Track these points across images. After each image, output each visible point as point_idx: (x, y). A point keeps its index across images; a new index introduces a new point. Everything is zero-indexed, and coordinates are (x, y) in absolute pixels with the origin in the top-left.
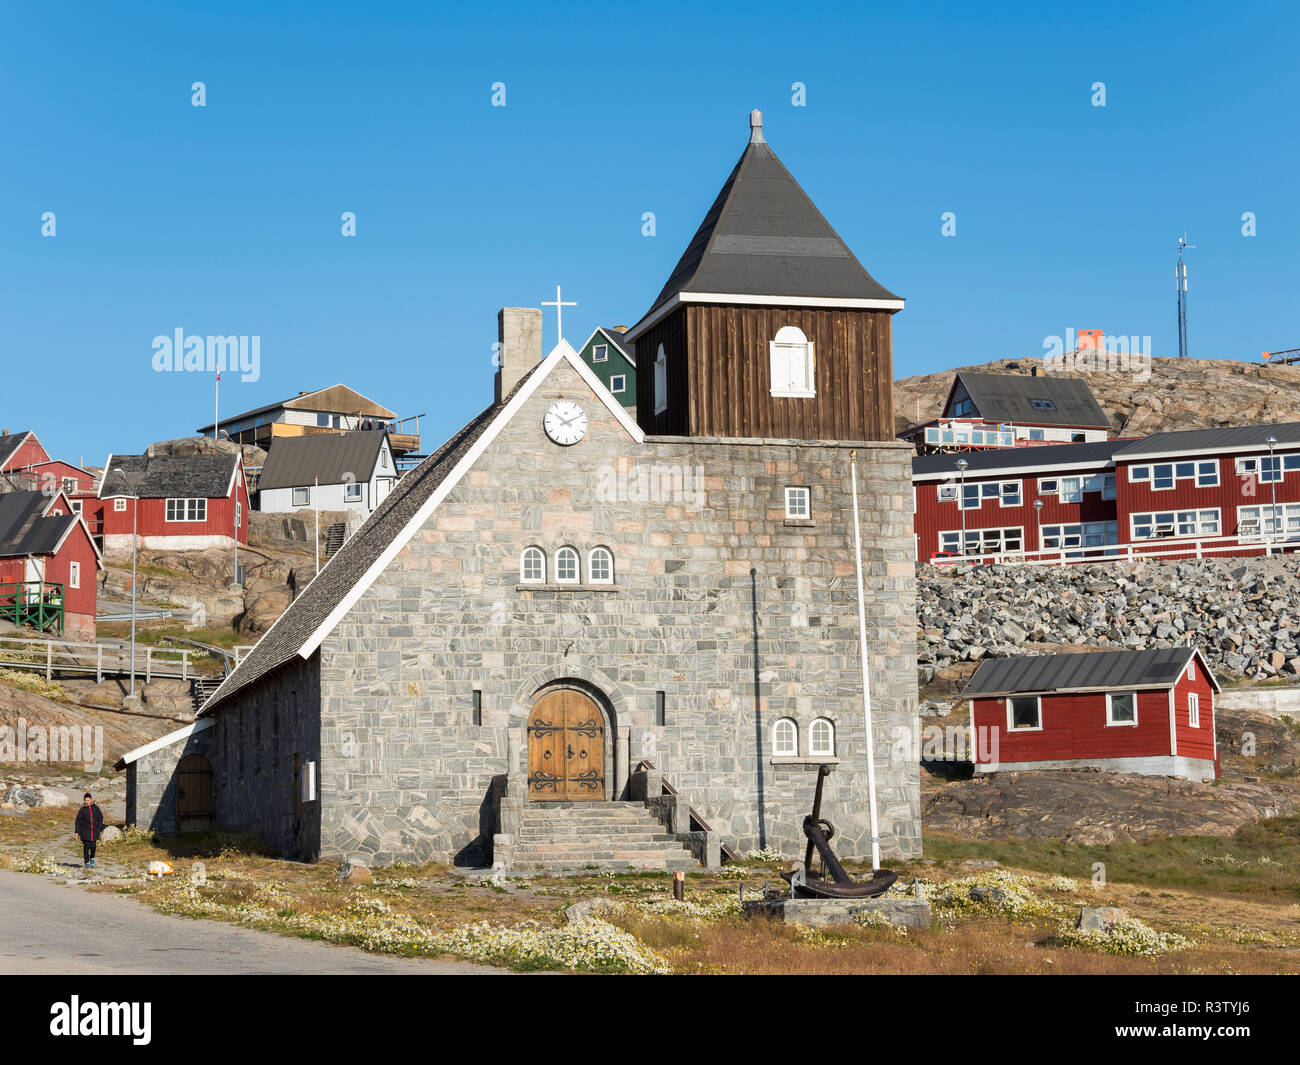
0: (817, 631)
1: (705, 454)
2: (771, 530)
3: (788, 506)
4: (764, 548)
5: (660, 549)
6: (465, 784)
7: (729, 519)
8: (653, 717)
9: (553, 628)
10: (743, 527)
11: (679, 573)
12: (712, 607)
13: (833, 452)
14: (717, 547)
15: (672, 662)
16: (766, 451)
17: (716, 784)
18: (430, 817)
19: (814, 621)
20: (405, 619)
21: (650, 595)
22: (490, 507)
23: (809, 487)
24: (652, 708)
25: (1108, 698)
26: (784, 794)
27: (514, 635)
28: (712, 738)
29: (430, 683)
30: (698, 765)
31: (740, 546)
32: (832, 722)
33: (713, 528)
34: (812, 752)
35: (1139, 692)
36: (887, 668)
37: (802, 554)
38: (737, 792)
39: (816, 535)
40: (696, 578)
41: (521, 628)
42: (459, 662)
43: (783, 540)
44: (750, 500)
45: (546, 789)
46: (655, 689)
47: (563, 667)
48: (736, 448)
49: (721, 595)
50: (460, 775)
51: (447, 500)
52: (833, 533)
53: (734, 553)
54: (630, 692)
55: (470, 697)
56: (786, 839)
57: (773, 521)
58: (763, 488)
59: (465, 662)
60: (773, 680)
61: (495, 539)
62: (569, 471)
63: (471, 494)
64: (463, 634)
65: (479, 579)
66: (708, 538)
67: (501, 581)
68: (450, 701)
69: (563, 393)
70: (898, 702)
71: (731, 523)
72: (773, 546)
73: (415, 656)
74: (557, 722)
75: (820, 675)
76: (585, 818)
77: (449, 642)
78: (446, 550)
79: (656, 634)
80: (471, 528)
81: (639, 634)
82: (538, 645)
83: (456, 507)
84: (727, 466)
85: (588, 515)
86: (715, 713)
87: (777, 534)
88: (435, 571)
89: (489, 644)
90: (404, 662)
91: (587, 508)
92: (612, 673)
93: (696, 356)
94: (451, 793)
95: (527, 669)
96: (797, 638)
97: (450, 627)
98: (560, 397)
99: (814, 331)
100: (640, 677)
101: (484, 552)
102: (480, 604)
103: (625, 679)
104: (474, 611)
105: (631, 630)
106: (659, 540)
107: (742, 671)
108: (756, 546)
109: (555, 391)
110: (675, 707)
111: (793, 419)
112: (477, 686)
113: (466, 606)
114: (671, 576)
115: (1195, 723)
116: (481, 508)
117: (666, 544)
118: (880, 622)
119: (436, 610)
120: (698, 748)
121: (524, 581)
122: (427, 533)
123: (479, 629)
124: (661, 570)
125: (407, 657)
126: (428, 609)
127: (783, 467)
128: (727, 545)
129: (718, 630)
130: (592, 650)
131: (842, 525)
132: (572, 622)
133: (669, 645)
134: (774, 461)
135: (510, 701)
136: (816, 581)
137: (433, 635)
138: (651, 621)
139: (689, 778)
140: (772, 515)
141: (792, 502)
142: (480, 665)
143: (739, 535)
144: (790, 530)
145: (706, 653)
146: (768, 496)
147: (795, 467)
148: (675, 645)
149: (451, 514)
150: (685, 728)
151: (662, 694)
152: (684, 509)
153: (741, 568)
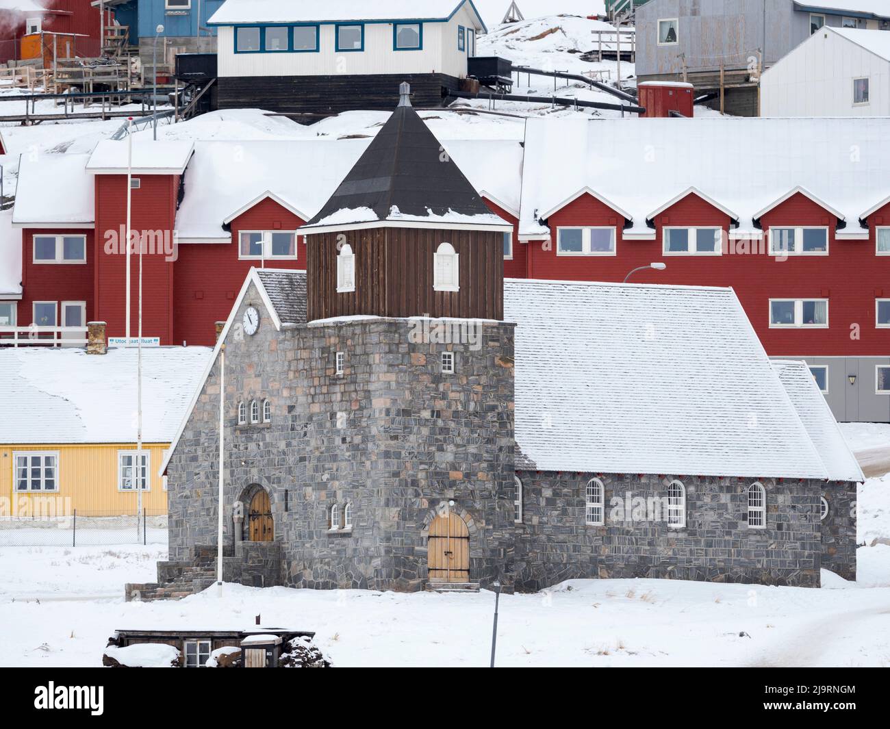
0: (344, 446)
1: (303, 335)
2: (327, 382)
3: (338, 365)
4: (325, 394)
5: (286, 398)
7: (311, 377)
8: (284, 507)
9: (247, 452)
10: (316, 381)
11: (294, 413)
12: (305, 434)
13: (351, 328)
14: (307, 395)
15: (290, 471)
16: (327, 330)
17: (307, 548)
19: (344, 440)
20: (196, 450)
21: (281, 429)
22: (225, 378)
23: (343, 352)
24: (283, 500)
26: (332, 553)
27: (233, 457)
28: (306, 518)
29: (204, 490)
30: (300, 536)
31: (315, 394)
33: (305, 383)
34: (347, 525)
36: (372, 469)
37: (339, 396)
38: (314, 553)
39: (344, 384)
40: (299, 416)
41: (235, 453)
42: (214, 476)
43: (332, 388)
44: (318, 363)
46: (284, 489)
47: (251, 477)
48: (315, 329)
49: (308, 426)
51: (209, 375)
52: (351, 382)
53: (312, 398)
54: (275, 491)
57: (328, 376)
58: (324, 355)
59: (216, 476)
60: (328, 479)
61: (228, 398)
62: (253, 351)
64: (215, 458)
66: (303, 389)
67: (229, 424)
68: (212, 500)
69: (252, 301)
70: (375, 490)
71: (312, 380)
72: (328, 392)
73: (199, 474)
75: (345, 476)
77: (210, 464)
78: (209, 407)
79: (284, 453)
80: (218, 392)
81: (278, 454)
83: (213, 379)
84: (312, 342)
85: (259, 380)
86: (306, 502)
87: (330, 384)
88: (205, 420)
90: (195, 477)
91: (260, 374)
92: (268, 479)
95: (238, 479)
96: (337, 451)
97: (211, 455)
98: (251, 305)
99: (355, 245)
100: (279, 481)
103: (273, 483)
105: (276, 451)
106: (286, 393)
107: (317, 475)
108: (321, 393)
109: (249, 301)
110: (291, 499)
111: (345, 307)
113: (216, 441)
114: (290, 415)
117: (288, 395)
118: (369, 439)
119: (206, 444)
120: (300, 525)
121: (240, 423)
122: (203, 396)
124: (285, 412)
125: (197, 474)
126: (203, 444)
127: (333, 340)
128: (311, 394)
129: (308, 449)
130: (261, 465)
131: (355, 376)
132: (254, 448)
133: (289, 459)
134: (329, 337)
135: (233, 499)
136: (345, 414)
137: (205, 460)
138: (282, 445)
139: (297, 544)
140: (328, 372)
141: (339, 362)
143: (315, 387)
145: (302, 464)
146: (326, 360)
147: (337, 339)
148: (292, 460)
149: (211, 384)
150: (296, 513)
151: (287, 491)
152: (295, 372)
153: (316, 408)
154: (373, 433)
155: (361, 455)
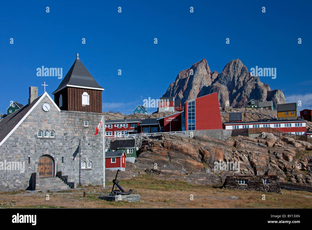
0: (89, 146)
1: (71, 114)
2: (82, 128)
3: (85, 124)
4: (81, 131)
5: (63, 131)
6: (26, 175)
7: (75, 126)
9: (44, 145)
10: (77, 127)
11: (66, 135)
12: (72, 142)
13: (92, 115)
14: (73, 131)
15: (65, 152)
16: (82, 114)
17: (72, 173)
18: (20, 181)
19: (89, 144)
20: (15, 144)
21: (61, 139)
22: (32, 122)
23: (88, 121)
24: (61, 160)
25: (111, 159)
26: (83, 175)
27: (36, 147)
28: (72, 165)
29: (20, 156)
30: (69, 170)
31: (77, 131)
32: (91, 162)
33: (72, 127)
34: (88, 167)
35: (116, 158)
36: (100, 152)
37: (87, 132)
38: (75, 174)
39: (89, 129)
40: (69, 136)
41: (38, 145)
42: (26, 152)
43: (84, 130)
44: (79, 123)
45: (41, 175)
46: (62, 156)
47: (45, 152)
48: (76, 113)
49: (73, 139)
50: (26, 173)
51: (24, 121)
52: (92, 129)
53: (76, 132)
54: (57, 157)
55: (28, 158)
56: (83, 182)
57: (83, 126)
59: (27, 152)
60: (82, 154)
61: (33, 129)
62: (47, 116)
63: (28, 120)
64: (27, 147)
65: (30, 136)
66: (71, 129)
67: (34, 137)
68: (24, 159)
69: (46, 102)
71: (75, 127)
72: (82, 131)
74: (44, 163)
75: (90, 154)
76: (51, 180)
77: (24, 148)
78: (24, 131)
79: (62, 146)
80: (28, 126)
81: (59, 146)
82: (41, 148)
83: (26, 123)
84: (75, 117)
85: (50, 125)
86: (72, 161)
87: (83, 129)
88: (21, 134)
89: (32, 148)
91: (50, 123)
92: (54, 154)
93: (69, 96)
94: (24, 177)
95: (39, 153)
96: (86, 147)
97: (24, 145)
99: (89, 93)
100: (59, 154)
101: (31, 131)
102: (30, 141)
103: (56, 155)
104: (29, 142)
105: (58, 146)
106: (63, 129)
107: (77, 153)
108: (79, 131)
109: (44, 101)
110: (65, 160)
111: (86, 109)
112: (29, 156)
113: (27, 141)
114: (65, 136)
115: (123, 162)
116: (30, 123)
117: (64, 130)
118: (99, 144)
119: (22, 142)
120: (69, 167)
121: (38, 137)
122: (20, 127)
123: (30, 146)
124: (63, 135)
125: (16, 151)
126: (20, 142)
127: (84, 117)
128: (75, 131)
129: (73, 146)
130: (51, 149)
131: (94, 128)
132: (47, 144)
134: (83, 116)
135: (35, 159)
136: (89, 137)
137: (21, 147)
138: (61, 144)
139: (67, 172)
140: (82, 125)
141: (85, 123)
142: (30, 152)
143: (77, 129)
144: (85, 128)
145: (71, 150)
146: (82, 122)
147: (86, 117)
148: (65, 148)
149: (25, 124)
150: (67, 163)
151: (63, 157)
152: (67, 124)
153: (77, 135)
154: (101, 143)
155: (97, 149)
